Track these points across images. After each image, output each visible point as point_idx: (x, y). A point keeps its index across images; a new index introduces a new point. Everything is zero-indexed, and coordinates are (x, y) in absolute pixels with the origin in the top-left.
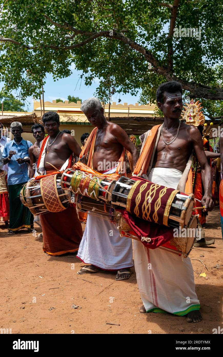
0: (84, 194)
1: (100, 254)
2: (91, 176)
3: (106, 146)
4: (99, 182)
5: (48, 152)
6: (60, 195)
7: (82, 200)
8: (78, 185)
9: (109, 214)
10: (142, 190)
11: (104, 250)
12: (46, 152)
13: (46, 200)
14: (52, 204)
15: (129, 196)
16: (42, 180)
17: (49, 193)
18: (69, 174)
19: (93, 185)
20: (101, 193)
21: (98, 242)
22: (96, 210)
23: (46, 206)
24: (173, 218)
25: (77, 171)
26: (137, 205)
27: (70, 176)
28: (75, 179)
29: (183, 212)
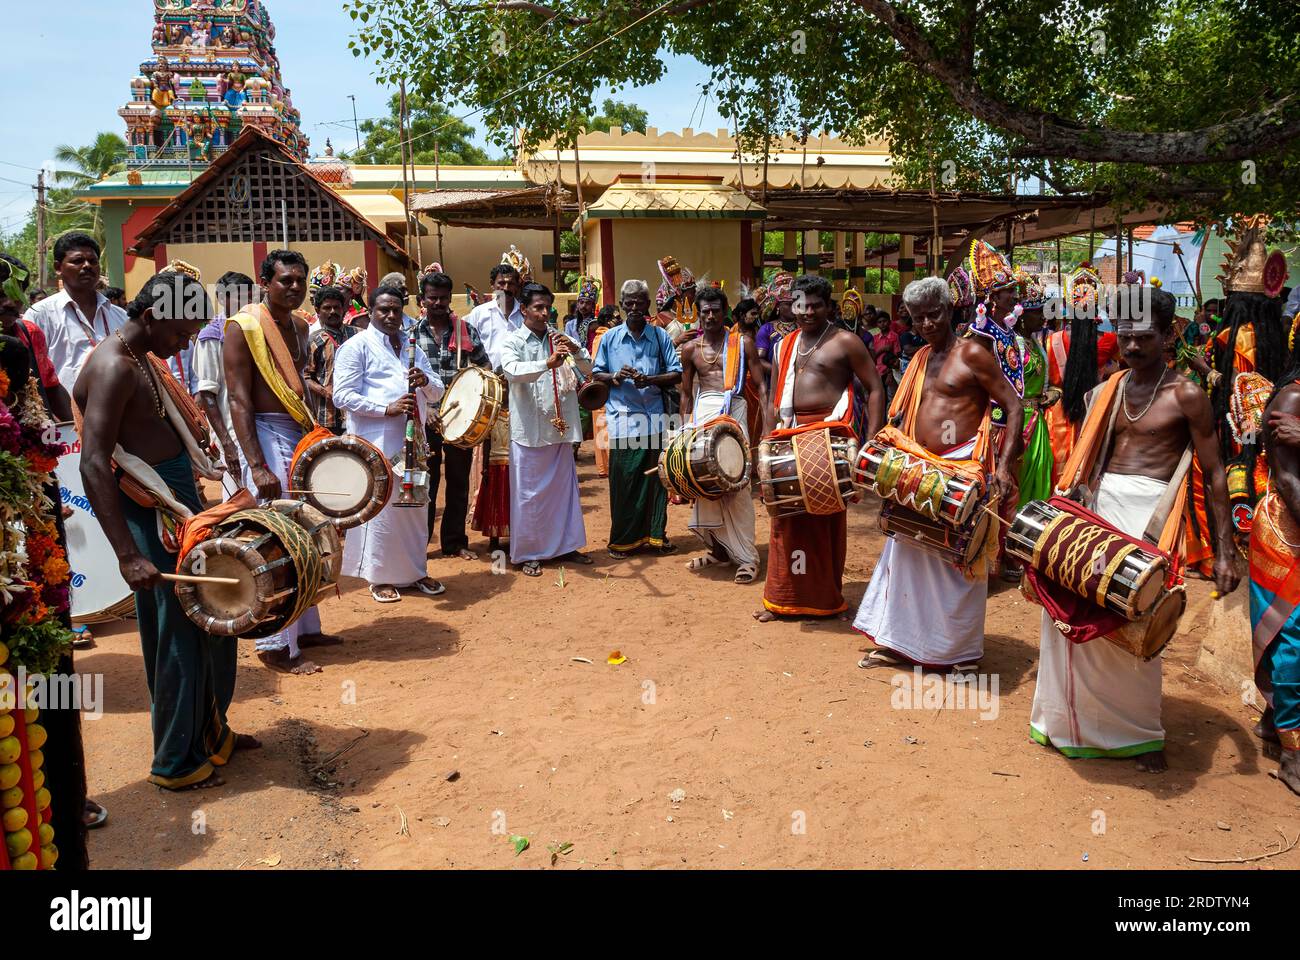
0: (905, 502)
1: (917, 631)
2: (924, 467)
3: (951, 392)
4: (943, 481)
5: (800, 371)
6: (841, 481)
7: (891, 512)
8: (895, 483)
9: (953, 550)
10: (1061, 538)
11: (925, 622)
12: (796, 370)
13: (807, 488)
14: (822, 498)
15: (1039, 546)
16: (798, 441)
17: (817, 473)
18: (874, 453)
19: (930, 486)
20: (945, 506)
21: (911, 604)
22: (923, 538)
23: (806, 501)
24: (1114, 597)
25: (891, 449)
26: (1051, 563)
27: (875, 459)
28: (888, 468)
29: (1133, 593)
